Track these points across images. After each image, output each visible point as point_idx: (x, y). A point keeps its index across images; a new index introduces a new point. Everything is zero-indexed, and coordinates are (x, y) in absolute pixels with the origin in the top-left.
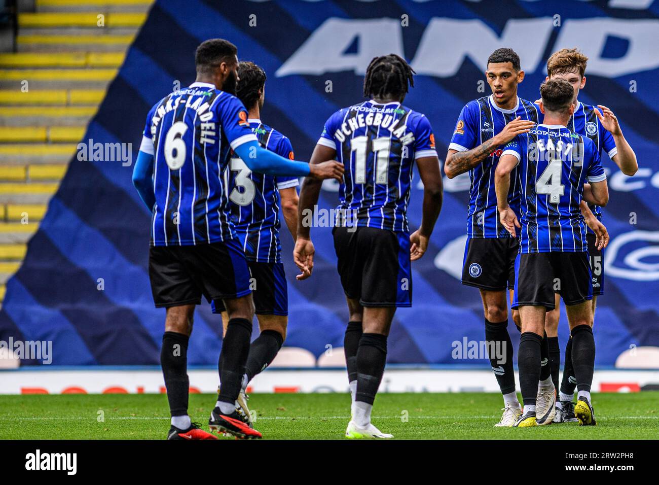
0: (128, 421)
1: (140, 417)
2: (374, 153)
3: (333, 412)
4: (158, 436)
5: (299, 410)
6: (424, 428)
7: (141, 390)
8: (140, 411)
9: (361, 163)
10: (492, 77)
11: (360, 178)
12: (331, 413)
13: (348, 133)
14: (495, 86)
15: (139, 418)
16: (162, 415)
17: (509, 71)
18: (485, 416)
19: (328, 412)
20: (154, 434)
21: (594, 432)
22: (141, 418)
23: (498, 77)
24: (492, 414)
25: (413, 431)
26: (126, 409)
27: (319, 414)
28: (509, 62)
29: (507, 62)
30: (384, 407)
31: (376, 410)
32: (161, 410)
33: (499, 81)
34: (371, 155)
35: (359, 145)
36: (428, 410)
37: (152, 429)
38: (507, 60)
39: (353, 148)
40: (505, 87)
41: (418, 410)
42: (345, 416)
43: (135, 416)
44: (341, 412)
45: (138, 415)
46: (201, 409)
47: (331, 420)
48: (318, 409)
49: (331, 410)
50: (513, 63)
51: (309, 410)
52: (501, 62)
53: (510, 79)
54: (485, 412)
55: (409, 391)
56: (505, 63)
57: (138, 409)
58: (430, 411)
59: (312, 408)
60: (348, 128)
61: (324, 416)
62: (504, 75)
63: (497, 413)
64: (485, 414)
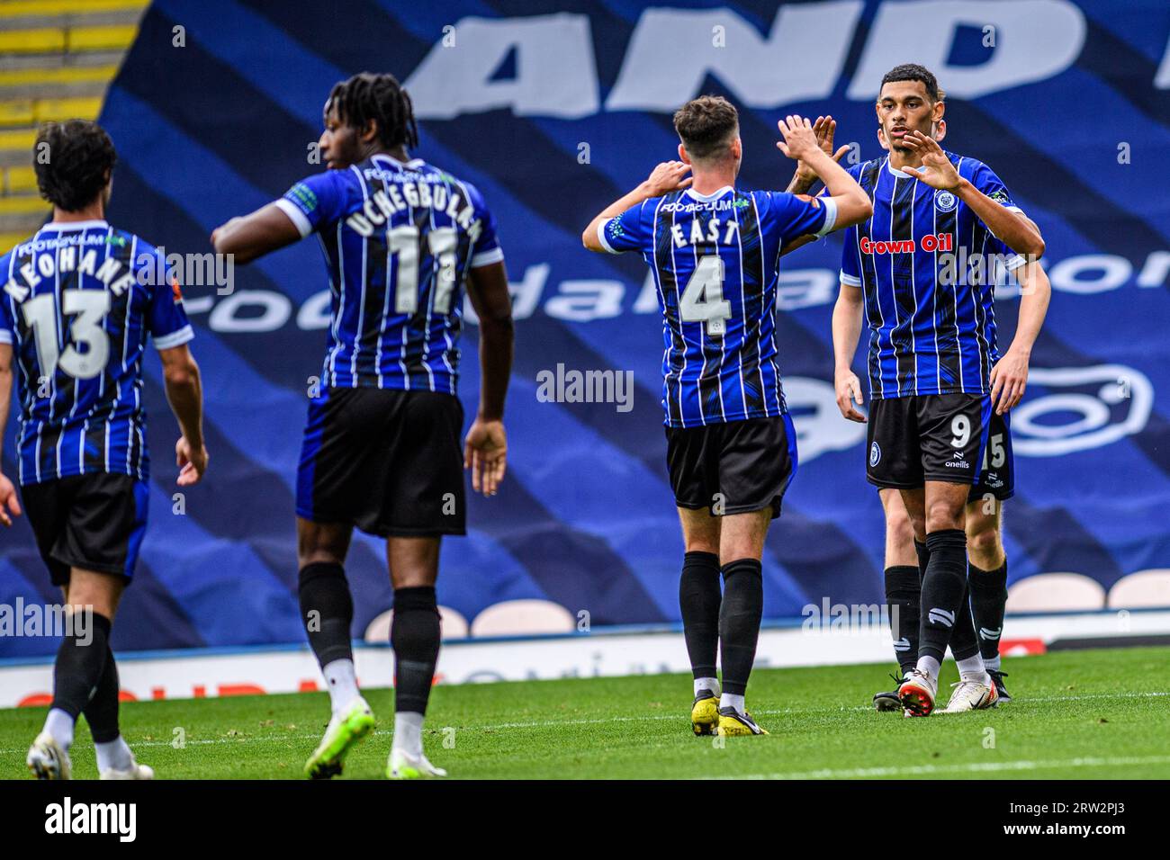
0: (140, 750)
1: (161, 741)
2: (432, 257)
3: (502, 716)
4: (194, 775)
5: (442, 715)
6: (665, 736)
7: (159, 693)
8: (160, 732)
9: (408, 276)
10: (890, 107)
11: (406, 303)
12: (499, 719)
13: (379, 220)
14: (894, 120)
15: (159, 744)
16: (200, 736)
17: (918, 96)
18: (773, 710)
19: (494, 717)
20: (187, 770)
21: (969, 729)
22: (163, 744)
23: (899, 105)
24: (785, 705)
25: (647, 742)
26: (135, 729)
27: (478, 721)
28: (919, 81)
29: (916, 80)
30: (592, 703)
31: (579, 709)
32: (196, 727)
33: (901, 111)
34: (427, 261)
35: (403, 242)
36: (671, 704)
37: (183, 763)
38: (915, 78)
39: (393, 247)
40: (910, 123)
41: (653, 705)
42: (524, 721)
43: (152, 741)
44: (517, 715)
45: (156, 739)
46: (268, 721)
47: (500, 730)
48: (477, 712)
49: (498, 714)
50: (927, 84)
51: (461, 714)
52: (905, 79)
53: (920, 110)
54: (772, 703)
55: (637, 672)
56: (913, 82)
57: (157, 728)
58: (675, 705)
59: (465, 711)
60: (377, 209)
61: (487, 724)
62: (908, 102)
63: (793, 704)
64: (773, 707)
